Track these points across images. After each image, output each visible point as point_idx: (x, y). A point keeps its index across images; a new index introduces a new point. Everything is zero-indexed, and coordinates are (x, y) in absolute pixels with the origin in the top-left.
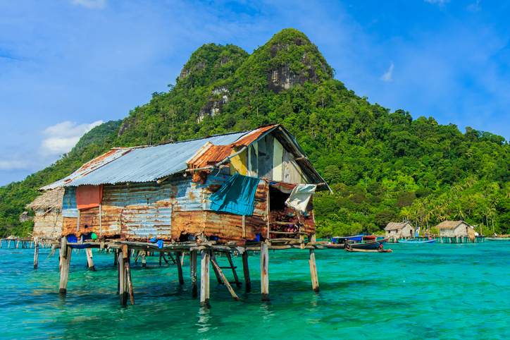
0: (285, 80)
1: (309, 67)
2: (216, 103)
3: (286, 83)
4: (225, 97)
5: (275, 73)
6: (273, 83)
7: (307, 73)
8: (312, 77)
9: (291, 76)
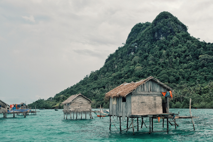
0: (160, 35)
1: (170, 28)
2: (132, 50)
3: (161, 37)
4: (136, 47)
5: (156, 33)
6: (155, 38)
7: (169, 31)
8: (171, 33)
9: (163, 34)
